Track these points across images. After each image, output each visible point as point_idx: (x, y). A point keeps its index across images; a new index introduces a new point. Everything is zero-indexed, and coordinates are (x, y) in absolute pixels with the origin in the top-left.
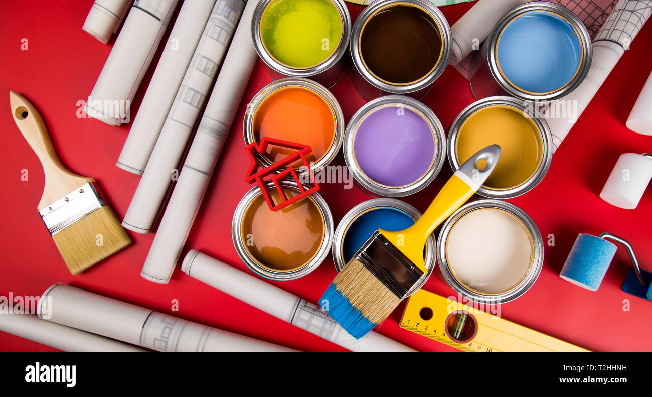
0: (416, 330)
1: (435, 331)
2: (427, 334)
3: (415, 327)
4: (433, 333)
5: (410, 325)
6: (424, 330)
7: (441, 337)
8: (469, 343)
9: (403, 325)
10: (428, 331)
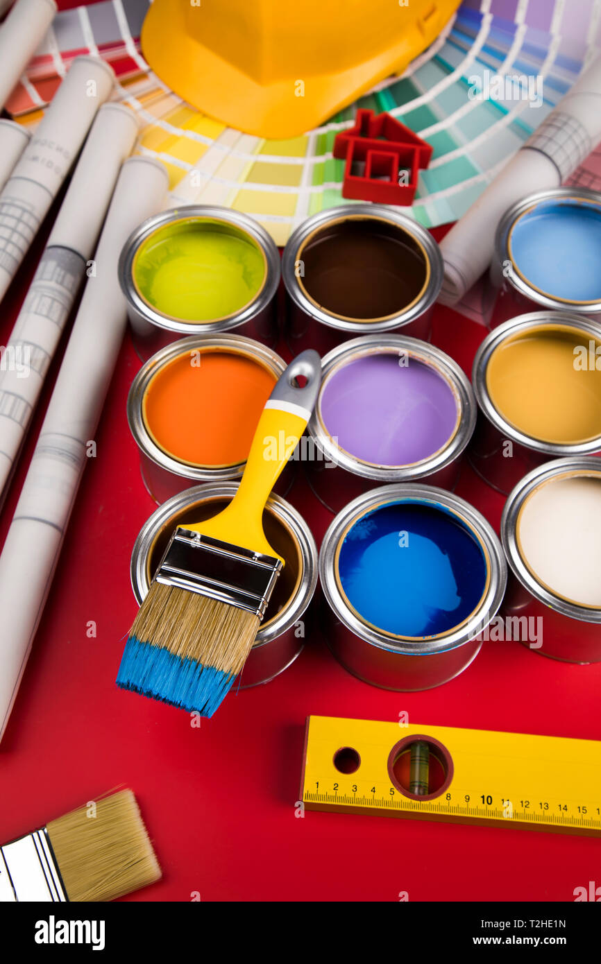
0: (335, 798)
1: (373, 790)
2: (359, 801)
3: (332, 793)
4: (369, 795)
5: (322, 792)
6: (350, 794)
7: (388, 798)
8: (444, 796)
9: (308, 796)
10: (359, 795)
